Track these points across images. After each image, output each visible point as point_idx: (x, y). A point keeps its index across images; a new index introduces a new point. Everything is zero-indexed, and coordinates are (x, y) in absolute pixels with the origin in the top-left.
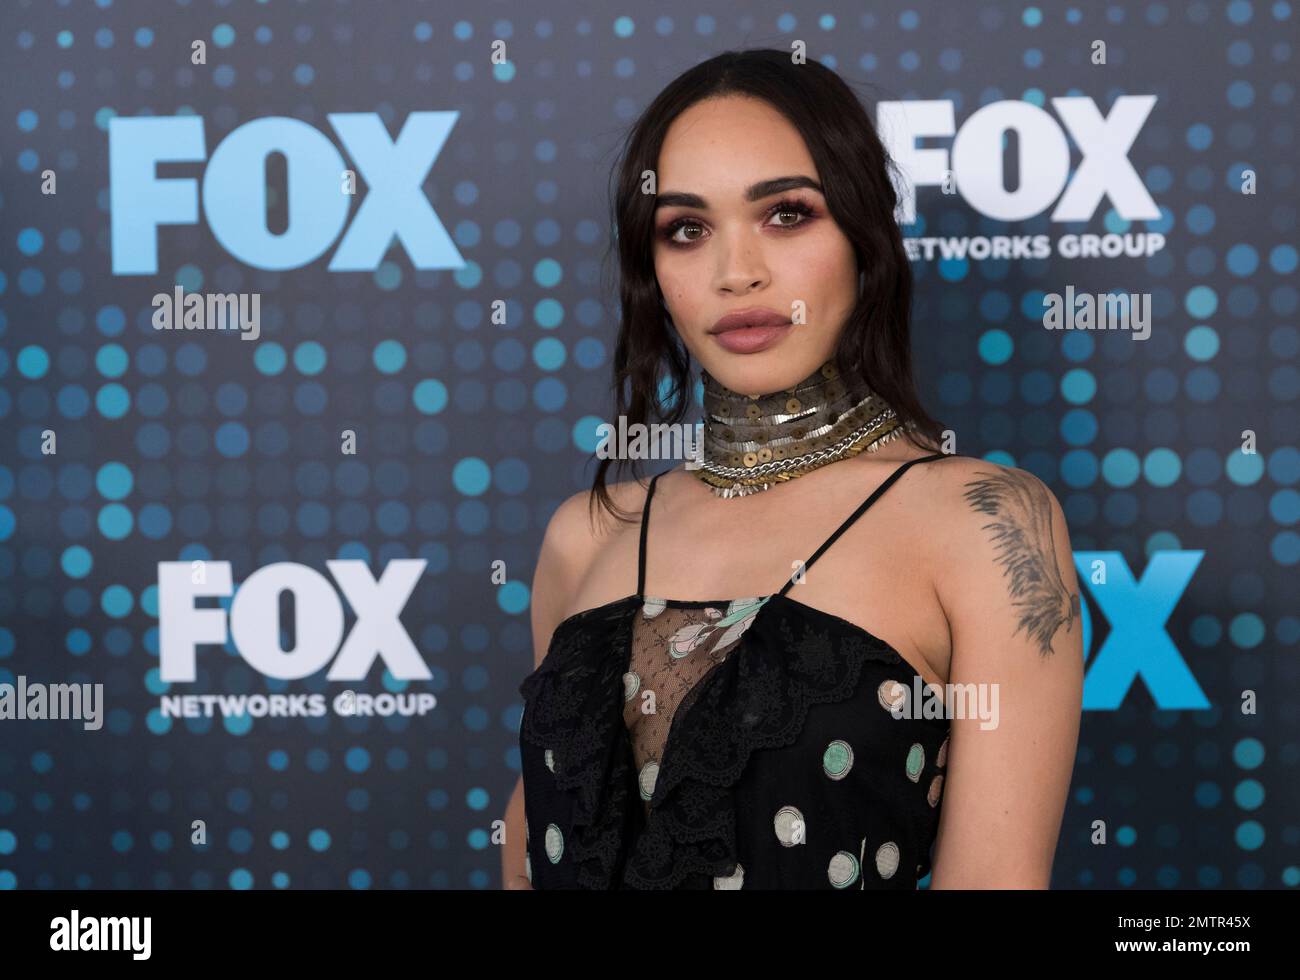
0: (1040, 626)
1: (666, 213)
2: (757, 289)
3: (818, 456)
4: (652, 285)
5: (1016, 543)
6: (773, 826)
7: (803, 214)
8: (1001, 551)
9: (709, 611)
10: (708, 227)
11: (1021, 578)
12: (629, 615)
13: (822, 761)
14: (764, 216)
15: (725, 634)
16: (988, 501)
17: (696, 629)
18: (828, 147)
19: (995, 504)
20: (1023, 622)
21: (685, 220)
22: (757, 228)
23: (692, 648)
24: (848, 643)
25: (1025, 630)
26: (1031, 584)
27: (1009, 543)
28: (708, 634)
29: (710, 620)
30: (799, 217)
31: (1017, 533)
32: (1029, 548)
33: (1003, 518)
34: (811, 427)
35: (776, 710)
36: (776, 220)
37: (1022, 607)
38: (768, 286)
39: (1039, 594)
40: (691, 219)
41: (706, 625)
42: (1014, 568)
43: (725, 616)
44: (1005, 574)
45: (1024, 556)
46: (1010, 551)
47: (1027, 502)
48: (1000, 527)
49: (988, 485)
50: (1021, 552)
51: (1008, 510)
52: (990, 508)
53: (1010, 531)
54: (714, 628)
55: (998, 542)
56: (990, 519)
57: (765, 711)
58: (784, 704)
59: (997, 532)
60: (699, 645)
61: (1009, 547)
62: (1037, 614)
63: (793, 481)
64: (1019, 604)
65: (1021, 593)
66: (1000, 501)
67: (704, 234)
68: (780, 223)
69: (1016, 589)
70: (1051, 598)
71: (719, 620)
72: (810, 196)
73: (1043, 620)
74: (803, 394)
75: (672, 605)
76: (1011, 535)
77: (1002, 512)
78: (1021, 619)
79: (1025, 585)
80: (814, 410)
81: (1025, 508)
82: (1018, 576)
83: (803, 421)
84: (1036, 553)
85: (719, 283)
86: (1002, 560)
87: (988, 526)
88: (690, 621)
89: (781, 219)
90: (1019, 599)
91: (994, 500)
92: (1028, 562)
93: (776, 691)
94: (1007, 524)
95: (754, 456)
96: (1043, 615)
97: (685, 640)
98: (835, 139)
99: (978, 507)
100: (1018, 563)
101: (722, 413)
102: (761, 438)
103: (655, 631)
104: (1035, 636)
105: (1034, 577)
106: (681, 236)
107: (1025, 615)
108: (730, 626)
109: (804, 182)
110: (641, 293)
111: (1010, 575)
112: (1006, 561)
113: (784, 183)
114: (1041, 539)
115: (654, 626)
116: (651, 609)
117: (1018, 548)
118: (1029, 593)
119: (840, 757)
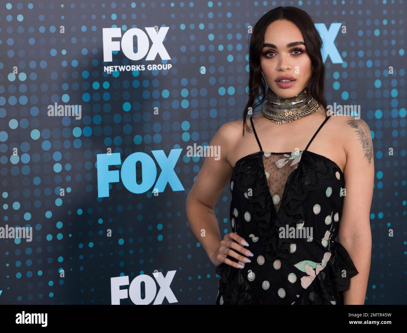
0: (369, 156)
1: (266, 49)
2: (288, 70)
3: (304, 113)
4: (259, 68)
5: (363, 136)
6: (313, 209)
7: (301, 51)
8: (360, 137)
9: (285, 155)
10: (275, 53)
11: (365, 144)
12: (260, 157)
13: (325, 193)
14: (291, 51)
15: (293, 161)
16: (355, 125)
17: (283, 160)
18: (307, 35)
19: (357, 126)
20: (366, 155)
21: (270, 51)
22: (289, 54)
23: (284, 165)
24: (328, 163)
25: (366, 157)
26: (367, 146)
27: (361, 135)
28: (287, 161)
29: (287, 158)
30: (299, 53)
31: (363, 133)
32: (366, 137)
33: (360, 129)
34: (302, 106)
35: (314, 181)
36: (293, 53)
37: (365, 151)
38: (291, 69)
39: (369, 148)
40: (272, 51)
41: (286, 159)
42: (363, 141)
43: (291, 156)
44: (361, 143)
45: (365, 139)
46: (362, 138)
47: (364, 126)
48: (359, 131)
49: (354, 121)
50: (364, 138)
51: (361, 128)
52: (356, 127)
53: (361, 133)
54: (289, 160)
55: (359, 135)
56: (356, 130)
57: (312, 181)
58: (316, 179)
59: (358, 133)
60: (286, 164)
61: (361, 137)
62: (368, 153)
63: (299, 120)
64: (364, 151)
65: (365, 148)
66: (358, 125)
67: (274, 55)
68: (294, 53)
69: (364, 147)
70: (370, 150)
71: (289, 157)
72: (303, 47)
73: (369, 155)
74: (299, 97)
75: (273, 154)
76: (362, 134)
77: (359, 128)
78: (365, 154)
79: (366, 146)
80: (302, 101)
81: (364, 127)
82: (364, 144)
83: (300, 104)
84: (367, 138)
85: (279, 69)
86: (360, 140)
87: (356, 131)
88: (281, 158)
89: (294, 52)
90: (364, 149)
91: (357, 125)
92: (366, 140)
93: (314, 176)
94: (360, 131)
95: (287, 113)
96: (369, 154)
97: (281, 163)
98: (309, 33)
99: (353, 126)
100: (364, 140)
101: (277, 102)
102: (289, 108)
103: (270, 161)
104: (368, 159)
105: (367, 144)
106: (268, 55)
107: (366, 153)
108: (294, 159)
109: (301, 43)
110: (256, 70)
111: (362, 143)
112: (361, 140)
113: (296, 44)
114: (368, 134)
115: (269, 159)
116: (267, 155)
117: (363, 137)
118: (367, 148)
119: (329, 191)
